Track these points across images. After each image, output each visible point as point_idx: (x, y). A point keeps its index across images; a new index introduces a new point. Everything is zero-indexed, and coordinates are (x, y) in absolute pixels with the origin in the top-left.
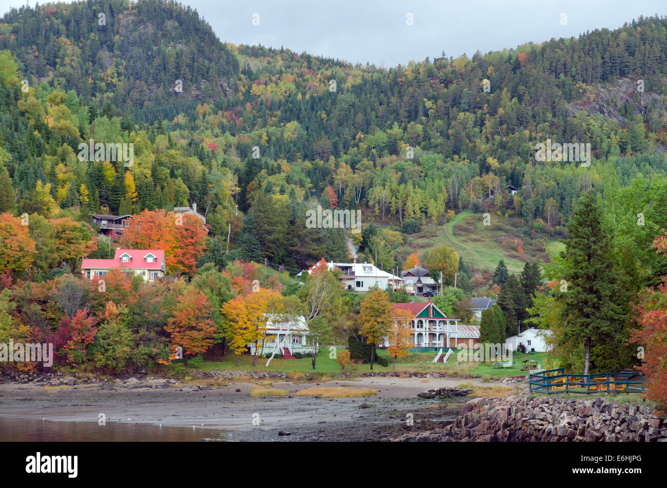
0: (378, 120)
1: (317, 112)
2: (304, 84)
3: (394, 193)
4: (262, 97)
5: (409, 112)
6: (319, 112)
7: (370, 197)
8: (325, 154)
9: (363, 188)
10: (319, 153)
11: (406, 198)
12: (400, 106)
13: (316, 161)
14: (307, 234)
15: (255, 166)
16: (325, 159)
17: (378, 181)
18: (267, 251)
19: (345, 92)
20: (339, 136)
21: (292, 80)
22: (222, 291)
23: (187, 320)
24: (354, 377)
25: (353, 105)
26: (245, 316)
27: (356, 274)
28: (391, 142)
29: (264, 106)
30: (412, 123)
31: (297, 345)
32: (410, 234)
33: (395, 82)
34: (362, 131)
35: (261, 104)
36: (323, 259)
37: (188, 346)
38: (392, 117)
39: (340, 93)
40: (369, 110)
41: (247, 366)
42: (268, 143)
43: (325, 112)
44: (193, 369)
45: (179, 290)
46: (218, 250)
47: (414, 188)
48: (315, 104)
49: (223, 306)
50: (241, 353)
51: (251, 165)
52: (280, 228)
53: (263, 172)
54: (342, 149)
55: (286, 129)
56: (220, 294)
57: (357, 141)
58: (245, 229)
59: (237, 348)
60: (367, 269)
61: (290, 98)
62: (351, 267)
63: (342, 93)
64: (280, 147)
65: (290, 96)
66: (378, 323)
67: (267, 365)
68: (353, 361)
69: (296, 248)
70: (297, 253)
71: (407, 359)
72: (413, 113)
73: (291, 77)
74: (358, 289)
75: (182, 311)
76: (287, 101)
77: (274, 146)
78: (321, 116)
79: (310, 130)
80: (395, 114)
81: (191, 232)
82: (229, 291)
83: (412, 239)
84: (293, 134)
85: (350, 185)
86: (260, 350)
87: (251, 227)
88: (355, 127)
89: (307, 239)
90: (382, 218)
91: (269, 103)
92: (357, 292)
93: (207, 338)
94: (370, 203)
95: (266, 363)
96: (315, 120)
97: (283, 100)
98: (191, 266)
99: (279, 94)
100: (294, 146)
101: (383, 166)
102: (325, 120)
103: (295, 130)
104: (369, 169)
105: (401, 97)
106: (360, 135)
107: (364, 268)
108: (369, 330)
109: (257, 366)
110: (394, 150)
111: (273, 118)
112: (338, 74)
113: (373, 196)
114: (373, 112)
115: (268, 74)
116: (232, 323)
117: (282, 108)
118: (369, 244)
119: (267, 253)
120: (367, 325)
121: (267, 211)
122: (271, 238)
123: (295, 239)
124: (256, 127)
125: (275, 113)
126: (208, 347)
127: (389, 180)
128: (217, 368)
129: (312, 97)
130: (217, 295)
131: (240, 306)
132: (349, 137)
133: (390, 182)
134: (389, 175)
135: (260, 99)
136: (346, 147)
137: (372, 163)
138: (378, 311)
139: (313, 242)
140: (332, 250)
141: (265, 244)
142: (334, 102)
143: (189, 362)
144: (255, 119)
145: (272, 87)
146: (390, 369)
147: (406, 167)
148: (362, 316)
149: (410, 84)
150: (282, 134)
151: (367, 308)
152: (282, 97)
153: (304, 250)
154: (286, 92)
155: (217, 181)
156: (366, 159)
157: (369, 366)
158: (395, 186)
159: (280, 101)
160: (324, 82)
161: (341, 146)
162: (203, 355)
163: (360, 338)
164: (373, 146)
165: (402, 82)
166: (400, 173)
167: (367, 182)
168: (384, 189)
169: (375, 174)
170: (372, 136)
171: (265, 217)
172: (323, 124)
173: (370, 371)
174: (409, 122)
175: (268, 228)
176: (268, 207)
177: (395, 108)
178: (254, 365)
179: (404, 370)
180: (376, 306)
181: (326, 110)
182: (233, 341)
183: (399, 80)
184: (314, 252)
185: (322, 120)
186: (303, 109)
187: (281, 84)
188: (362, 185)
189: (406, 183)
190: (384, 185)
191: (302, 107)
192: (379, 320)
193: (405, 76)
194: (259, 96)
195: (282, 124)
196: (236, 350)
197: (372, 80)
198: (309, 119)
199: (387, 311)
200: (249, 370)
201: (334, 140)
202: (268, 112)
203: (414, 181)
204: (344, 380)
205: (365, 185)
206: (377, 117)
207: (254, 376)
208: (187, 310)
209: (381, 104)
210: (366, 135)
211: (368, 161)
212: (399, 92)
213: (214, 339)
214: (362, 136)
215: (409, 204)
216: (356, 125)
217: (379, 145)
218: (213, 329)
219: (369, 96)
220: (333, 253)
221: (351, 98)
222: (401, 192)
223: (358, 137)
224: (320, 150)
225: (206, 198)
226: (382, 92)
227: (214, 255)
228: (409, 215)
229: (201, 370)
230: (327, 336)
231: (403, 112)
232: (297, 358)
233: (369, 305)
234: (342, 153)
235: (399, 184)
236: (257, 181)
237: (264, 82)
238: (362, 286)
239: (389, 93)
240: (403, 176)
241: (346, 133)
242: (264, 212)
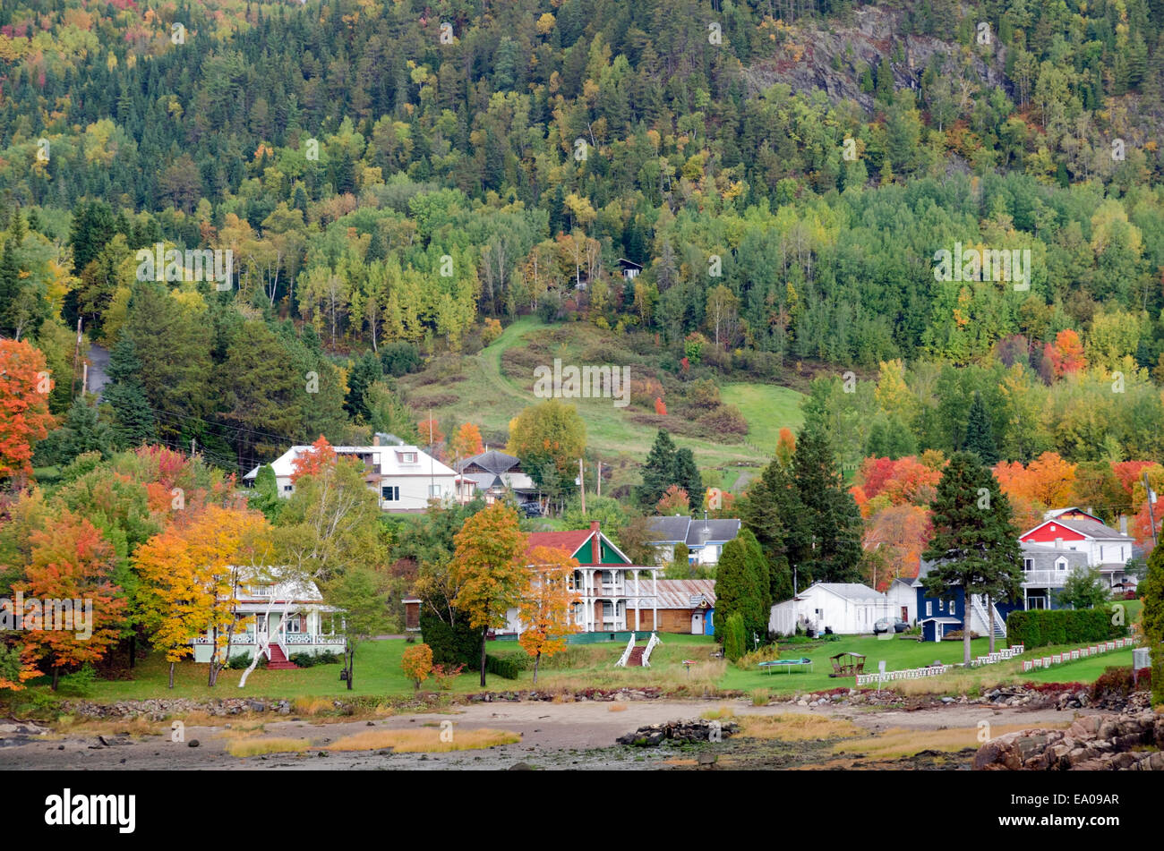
0: (304, 114)
1: (156, 97)
2: (116, 32)
3: (357, 282)
4: (25, 64)
5: (375, 93)
6: (163, 97)
7: (299, 291)
8: (185, 196)
9: (282, 272)
10: (171, 194)
11: (387, 291)
12: (354, 79)
13: (166, 212)
14: (257, 382)
15: (96, 226)
16: (187, 206)
17: (318, 254)
18: (164, 424)
19: (220, 49)
20: (213, 153)
21: (89, 23)
22: (129, 517)
23: (59, 586)
24: (447, 703)
25: (242, 80)
26: (188, 572)
27: (384, 471)
28: (337, 164)
29: (29, 86)
30: (386, 118)
31: (296, 637)
32: (399, 376)
33: (337, 25)
34: (267, 139)
35: (24, 80)
36: (322, 438)
37: (62, 647)
38: (335, 105)
39: (211, 51)
40: (280, 91)
41: (196, 688)
42: (50, 172)
43: (175, 96)
44: (75, 699)
45: (32, 517)
46: (88, 423)
47: (404, 269)
48: (149, 78)
49: (135, 552)
50: (181, 657)
51: (86, 225)
52: (194, 368)
53: (118, 240)
54: (226, 182)
55: (90, 139)
56: (124, 525)
57: (257, 162)
58: (116, 372)
59: (171, 648)
60: (405, 457)
61: (88, 66)
62: (369, 455)
63: (215, 53)
64: (78, 180)
65: (88, 61)
66: (497, 579)
67: (242, 684)
68: (440, 668)
69: (232, 415)
70: (237, 424)
71: (557, 661)
72: (383, 96)
73: (87, 17)
74: (389, 505)
75: (46, 566)
76: (83, 74)
77: (66, 177)
78: (167, 107)
79: (145, 140)
80: (340, 100)
81: (19, 384)
82: (146, 517)
83: (407, 386)
84: (106, 150)
85: (251, 264)
86: (224, 650)
87: (130, 367)
88: (250, 130)
89: (255, 393)
90: (329, 342)
91: (41, 79)
92: (387, 511)
93: (104, 627)
94: (301, 307)
95: (239, 680)
96: (154, 116)
97: (74, 70)
98: (20, 462)
99: (63, 56)
100: (112, 177)
101: (324, 222)
102: (177, 115)
103: (110, 140)
104: (294, 227)
105: (353, 59)
106: (263, 149)
107: (400, 455)
108: (477, 597)
109: (219, 687)
110: (345, 182)
111: (55, 114)
112: (192, 6)
113: (308, 290)
114: (293, 96)
115: (30, 10)
116: (159, 591)
117: (73, 89)
118: (365, 400)
119: (166, 428)
120: (473, 586)
121: (164, 329)
122: (178, 391)
123: (231, 395)
124: (18, 136)
125: (59, 101)
126: (108, 647)
127: (343, 253)
128: (128, 696)
129: (141, 62)
130: (121, 527)
131: (176, 550)
132: (240, 155)
133: (347, 256)
134: (344, 240)
135: (18, 70)
136: (234, 178)
137: (298, 212)
138: (495, 553)
139: (269, 398)
140: (311, 418)
141: (161, 407)
142: (197, 73)
143: (64, 682)
144: (12, 116)
145: (43, 41)
146: (524, 681)
147: (380, 221)
148: (458, 566)
149: (372, 28)
150: (82, 150)
151: (469, 546)
152: (70, 64)
153: (249, 418)
154: (76, 53)
155: (39, 263)
156: (283, 204)
157: (476, 679)
158: (357, 265)
159: (68, 72)
160: (163, 27)
161: (221, 175)
162: (96, 664)
163: (447, 618)
164: (296, 173)
165: (352, 23)
166: (367, 237)
167: (292, 259)
168: (334, 272)
169: (308, 238)
170: (292, 151)
171: (160, 345)
172: (173, 124)
173: (482, 690)
174: (377, 117)
175: (168, 369)
176: (167, 321)
177: (341, 84)
178: (210, 685)
179: (560, 685)
181: (177, 93)
182: (161, 632)
183: (346, 18)
184: (273, 422)
185: (171, 114)
186: (125, 92)
187: (64, 32)
188: (279, 265)
189: (382, 257)
190: (332, 265)
191: (121, 86)
192: (501, 573)
193: (358, 8)
194: (16, 63)
195: (77, 127)
196: (170, 652)
197: (282, 21)
198: (141, 115)
199: (516, 552)
200: (204, 697)
201: (203, 162)
202: (41, 98)
203: (401, 253)
204: (424, 712)
205: (287, 264)
206: (300, 107)
207: (217, 709)
208: (58, 564)
209: (307, 77)
210: (278, 149)
211: (290, 209)
212: (348, 48)
213: (119, 627)
214: (270, 151)
215: (393, 305)
216: (253, 126)
217: (311, 173)
218: (117, 605)
219: (278, 57)
220: (314, 424)
221: (237, 62)
222: (373, 278)
223: (259, 153)
224: (174, 186)
225: (15, 303)
226: (307, 48)
227: (80, 434)
228: (395, 333)
229: (91, 701)
230: (378, 614)
231: (360, 95)
232: (301, 666)
234: (226, 191)
235: (368, 260)
236: (105, 263)
237: (25, 29)
238: (397, 498)
239: (324, 50)
240: (375, 243)
241: (233, 144)
242: (158, 333)
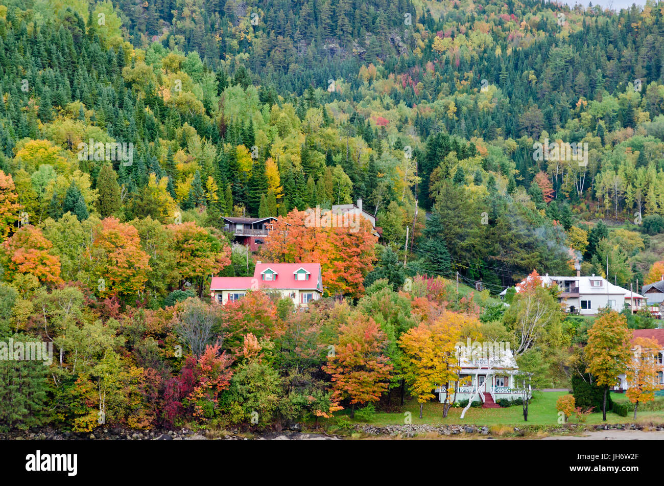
0: (606, 81)
1: (522, 72)
2: (503, 34)
3: (630, 180)
4: (448, 53)
5: (648, 68)
6: (526, 72)
7: (597, 185)
8: (534, 129)
9: (588, 173)
10: (527, 128)
11: (647, 185)
12: (636, 60)
13: (523, 138)
14: (513, 238)
15: (440, 146)
16: (535, 135)
17: (607, 163)
18: (458, 262)
19: (560, 44)
20: (553, 104)
21: (488, 29)
22: (399, 317)
23: (353, 357)
24: (582, 430)
25: (571, 62)
26: (430, 350)
27: (581, 292)
28: (624, 110)
29: (450, 66)
30: (653, 83)
31: (502, 389)
32: (653, 235)
33: (629, 29)
34: (585, 96)
35: (447, 62)
36: (535, 271)
37: (354, 392)
38: (625, 76)
39: (554, 45)
40: (593, 67)
41: (435, 418)
42: (458, 116)
43: (533, 71)
44: (363, 423)
45: (342, 317)
46: (392, 262)
47: (658, 172)
48: (519, 61)
49: (401, 338)
50: (427, 400)
51: (435, 146)
52: (476, 230)
53: (452, 155)
54: (558, 121)
55: (482, 96)
56: (396, 322)
57: (578, 109)
58: (429, 232)
59: (421, 394)
60: (595, 283)
61: (485, 53)
62: (573, 282)
63: (557, 46)
64: (474, 121)
65: (485, 52)
66: (612, 357)
67: (462, 417)
68: (580, 409)
69: (498, 257)
70: (500, 263)
71: (652, 406)
72: (654, 70)
73: (487, 26)
74: (583, 311)
75: (346, 345)
76: (481, 58)
77: (466, 119)
78: (528, 77)
79: (513, 97)
80: (628, 72)
81: (356, 239)
82: (409, 317)
83: (656, 241)
84: (491, 103)
85: (569, 169)
86: (452, 396)
87: (437, 229)
88: (575, 91)
89: (512, 245)
90: (614, 214)
91: (457, 62)
92: (583, 315)
93: (380, 381)
94: (597, 194)
95: (461, 413)
96: (520, 83)
97: (476, 57)
98: (356, 284)
99: (471, 48)
100: (493, 118)
101: (614, 143)
102: (534, 82)
103: (493, 97)
104: (596, 147)
105: (637, 49)
106: (582, 101)
107: (592, 282)
108: (600, 367)
109: (449, 418)
110: (628, 121)
111: (463, 82)
112: (549, 20)
113: (602, 184)
114: (599, 70)
115: (454, 22)
116: (413, 361)
117: (475, 68)
118: (597, 249)
119: (459, 265)
120: (597, 360)
121: (457, 207)
122: (464, 244)
123: (497, 245)
124: (441, 95)
125: (466, 74)
126: (382, 393)
127: (622, 162)
128: (395, 422)
129: (515, 52)
130: (392, 323)
131: (423, 337)
132: (568, 105)
133: (625, 165)
134: (623, 155)
135: (444, 57)
136: (563, 118)
137: (598, 139)
138: (611, 341)
139: (521, 248)
140: (547, 259)
141: (455, 253)
142: (545, 58)
143: (357, 413)
144: (438, 83)
145: (460, 40)
146: (629, 419)
147: (645, 144)
148: (590, 348)
149: (649, 30)
150: (476, 103)
151: (596, 337)
152: (474, 53)
153: (508, 259)
154: (479, 47)
155: (389, 168)
156: (590, 134)
157: (601, 416)
158: (631, 170)
159: (472, 58)
160: (531, 31)
161: (556, 117)
162: (375, 403)
163: (588, 380)
164: (600, 116)
165: (637, 28)
166: (637, 153)
167: (594, 166)
168: (617, 174)
169: (603, 153)
170: (598, 103)
171: (455, 216)
172: (530, 87)
173: (603, 423)
174: (649, 82)
175: (459, 230)
176: (459, 202)
177: (629, 63)
178: (444, 416)
179: (649, 421)
180: (609, 334)
181: (535, 69)
182: (415, 385)
183: (634, 25)
184: (522, 262)
185: (530, 82)
186: (504, 69)
187: (473, 35)
188: (586, 170)
189: (646, 165)
190: (616, 169)
191: (502, 65)
192: (614, 353)
193: (641, 19)
194: (444, 53)
195: (476, 89)
196: (420, 396)
197: (597, 27)
198: (513, 82)
199: (624, 341)
200: (438, 424)
201: (548, 109)
202: (456, 73)
203: (657, 162)
204: (567, 435)
205: (590, 169)
206: (604, 77)
207: (445, 431)
208: (353, 344)
209: (609, 59)
210: (590, 101)
211: (594, 136)
212: (634, 42)
213: (389, 382)
214: (585, 103)
215: (651, 194)
216: (576, 88)
217: (608, 115)
218: (387, 368)
219: (593, 48)
220: (548, 263)
221: (568, 51)
222: (640, 177)
223: (579, 104)
224: (528, 124)
225: (375, 192)
226: (610, 42)
227: (388, 268)
228: (652, 209)
229: (372, 425)
230: (543, 376)
231: (639, 68)
232: (502, 406)
233: (599, 333)
234: (558, 127)
235: (637, 167)
236: (444, 167)
237: (450, 34)
238: (590, 307)
239: (620, 44)
240: (641, 156)
241: (563, 99)
242: (454, 209)
